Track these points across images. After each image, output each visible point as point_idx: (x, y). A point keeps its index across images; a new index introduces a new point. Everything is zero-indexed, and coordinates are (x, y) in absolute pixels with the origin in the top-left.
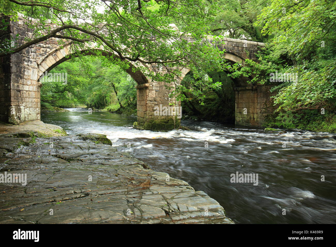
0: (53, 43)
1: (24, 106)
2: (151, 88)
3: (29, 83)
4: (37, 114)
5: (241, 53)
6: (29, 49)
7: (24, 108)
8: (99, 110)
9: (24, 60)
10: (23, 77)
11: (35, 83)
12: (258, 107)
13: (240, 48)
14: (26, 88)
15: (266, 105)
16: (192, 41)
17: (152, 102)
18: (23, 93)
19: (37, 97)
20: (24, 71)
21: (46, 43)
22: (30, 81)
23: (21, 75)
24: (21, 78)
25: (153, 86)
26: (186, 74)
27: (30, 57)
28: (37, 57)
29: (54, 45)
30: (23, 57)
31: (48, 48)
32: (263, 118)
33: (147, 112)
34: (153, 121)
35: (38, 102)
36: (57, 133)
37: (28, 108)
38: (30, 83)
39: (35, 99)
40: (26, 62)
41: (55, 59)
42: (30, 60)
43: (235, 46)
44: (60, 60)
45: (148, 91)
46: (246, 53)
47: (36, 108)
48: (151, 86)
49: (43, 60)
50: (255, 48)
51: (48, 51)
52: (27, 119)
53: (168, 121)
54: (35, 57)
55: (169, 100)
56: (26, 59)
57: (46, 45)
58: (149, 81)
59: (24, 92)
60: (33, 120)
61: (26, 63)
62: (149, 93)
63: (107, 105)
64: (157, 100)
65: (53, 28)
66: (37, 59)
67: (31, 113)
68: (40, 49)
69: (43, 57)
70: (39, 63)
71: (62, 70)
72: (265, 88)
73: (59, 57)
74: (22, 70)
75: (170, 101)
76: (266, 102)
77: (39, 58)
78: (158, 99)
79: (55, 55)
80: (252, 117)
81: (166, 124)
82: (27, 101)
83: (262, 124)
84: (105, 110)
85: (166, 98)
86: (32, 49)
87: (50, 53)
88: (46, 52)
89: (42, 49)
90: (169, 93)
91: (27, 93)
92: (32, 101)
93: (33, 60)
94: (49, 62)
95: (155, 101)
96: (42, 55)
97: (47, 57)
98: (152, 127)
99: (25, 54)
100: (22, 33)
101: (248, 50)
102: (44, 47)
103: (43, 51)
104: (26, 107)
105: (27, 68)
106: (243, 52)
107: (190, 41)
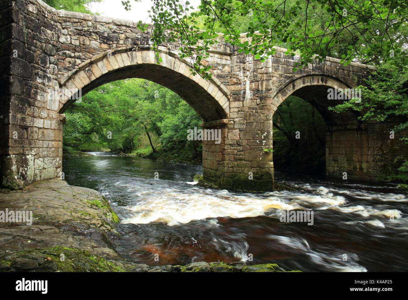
0: (86, 50)
1: (34, 155)
2: (232, 126)
3: (44, 114)
4: (57, 168)
5: (347, 79)
6: (46, 57)
7: (33, 158)
8: (126, 154)
9: (37, 74)
10: (34, 103)
11: (54, 115)
12: (370, 154)
13: (346, 72)
14: (39, 123)
15: (382, 150)
16: (285, 60)
17: (233, 146)
18: (32, 132)
19: (57, 139)
20: (36, 93)
21: (75, 50)
22: (46, 111)
23: (30, 99)
24: (30, 105)
25: (234, 122)
26: (278, 106)
27: (48, 71)
28: (60, 73)
29: (88, 54)
30: (36, 68)
31: (79, 58)
32: (378, 168)
33: (226, 162)
34: (235, 176)
35: (59, 148)
36: (94, 207)
37: (40, 157)
38: (46, 115)
39: (53, 143)
40: (40, 77)
41: (89, 77)
42: (47, 76)
43: (339, 69)
44: (97, 79)
45: (227, 130)
46: (353, 79)
47: (56, 157)
48: (232, 122)
49: (70, 78)
50: (364, 72)
51: (77, 64)
52: (38, 178)
53: (262, 176)
54: (56, 72)
55: (264, 144)
56: (40, 73)
57: (74, 53)
58: (228, 115)
59: (35, 129)
60: (50, 179)
61: (39, 80)
62: (228, 133)
63: (135, 148)
64: (241, 144)
65: (88, 26)
66: (59, 76)
67: (46, 166)
68: (64, 59)
69: (70, 73)
70: (62, 83)
71: (93, 103)
72: (379, 127)
73: (96, 74)
74: (32, 91)
75: (266, 145)
76: (382, 146)
77: (63, 74)
78: (244, 142)
79: (88, 70)
80: (358, 167)
81: (258, 181)
82: (39, 146)
83: (377, 177)
84: (133, 154)
85: (258, 141)
86: (51, 57)
87: (80, 66)
88: (74, 64)
89: (68, 59)
90: (262, 133)
91: (40, 133)
92: (49, 145)
93: (52, 76)
94: (79, 81)
95: (239, 145)
96: (68, 69)
97: (76, 73)
98: (233, 185)
99: (38, 65)
100: (33, 27)
101: (356, 74)
102: (71, 57)
103: (70, 62)
104: (37, 156)
105: (42, 88)
106: (349, 77)
107: (284, 59)
